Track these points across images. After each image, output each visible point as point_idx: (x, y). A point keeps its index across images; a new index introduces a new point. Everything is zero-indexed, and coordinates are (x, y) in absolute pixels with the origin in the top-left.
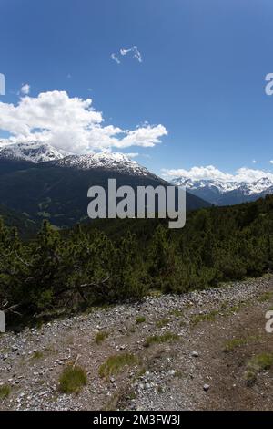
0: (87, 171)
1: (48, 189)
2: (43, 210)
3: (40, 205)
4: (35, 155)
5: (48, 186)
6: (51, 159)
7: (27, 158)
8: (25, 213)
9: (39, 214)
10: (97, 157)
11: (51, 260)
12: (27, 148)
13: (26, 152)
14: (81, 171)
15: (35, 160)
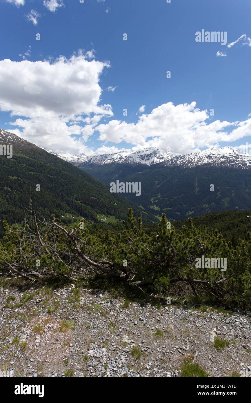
0: (193, 168)
1: (159, 186)
2: (154, 204)
3: (152, 200)
4: (148, 159)
5: (158, 184)
6: (161, 161)
7: (143, 162)
8: (141, 206)
9: (151, 207)
10: (203, 154)
11: (168, 250)
12: (142, 154)
13: (142, 158)
14: (188, 168)
15: (148, 163)
